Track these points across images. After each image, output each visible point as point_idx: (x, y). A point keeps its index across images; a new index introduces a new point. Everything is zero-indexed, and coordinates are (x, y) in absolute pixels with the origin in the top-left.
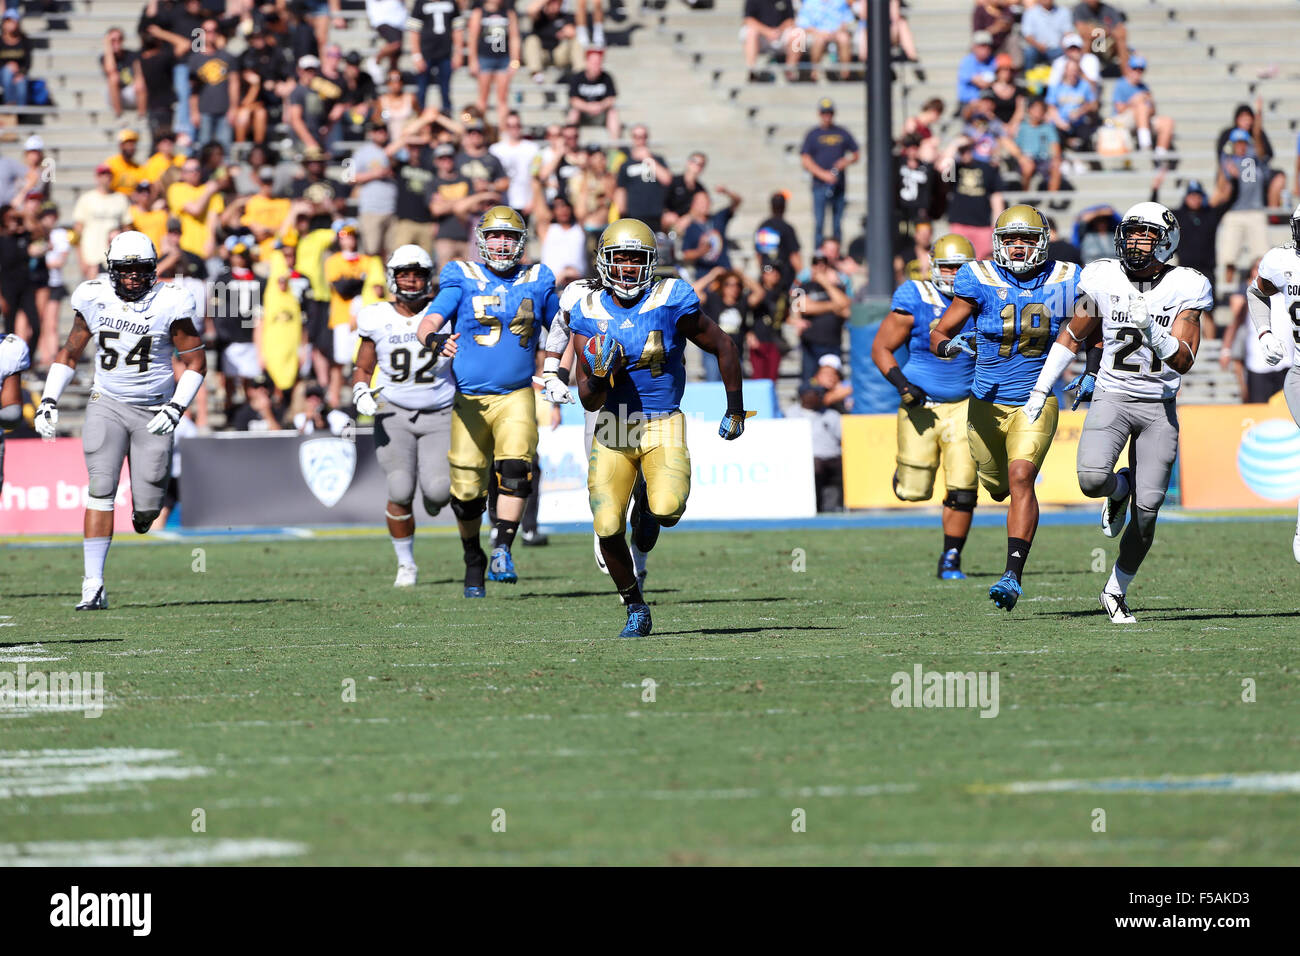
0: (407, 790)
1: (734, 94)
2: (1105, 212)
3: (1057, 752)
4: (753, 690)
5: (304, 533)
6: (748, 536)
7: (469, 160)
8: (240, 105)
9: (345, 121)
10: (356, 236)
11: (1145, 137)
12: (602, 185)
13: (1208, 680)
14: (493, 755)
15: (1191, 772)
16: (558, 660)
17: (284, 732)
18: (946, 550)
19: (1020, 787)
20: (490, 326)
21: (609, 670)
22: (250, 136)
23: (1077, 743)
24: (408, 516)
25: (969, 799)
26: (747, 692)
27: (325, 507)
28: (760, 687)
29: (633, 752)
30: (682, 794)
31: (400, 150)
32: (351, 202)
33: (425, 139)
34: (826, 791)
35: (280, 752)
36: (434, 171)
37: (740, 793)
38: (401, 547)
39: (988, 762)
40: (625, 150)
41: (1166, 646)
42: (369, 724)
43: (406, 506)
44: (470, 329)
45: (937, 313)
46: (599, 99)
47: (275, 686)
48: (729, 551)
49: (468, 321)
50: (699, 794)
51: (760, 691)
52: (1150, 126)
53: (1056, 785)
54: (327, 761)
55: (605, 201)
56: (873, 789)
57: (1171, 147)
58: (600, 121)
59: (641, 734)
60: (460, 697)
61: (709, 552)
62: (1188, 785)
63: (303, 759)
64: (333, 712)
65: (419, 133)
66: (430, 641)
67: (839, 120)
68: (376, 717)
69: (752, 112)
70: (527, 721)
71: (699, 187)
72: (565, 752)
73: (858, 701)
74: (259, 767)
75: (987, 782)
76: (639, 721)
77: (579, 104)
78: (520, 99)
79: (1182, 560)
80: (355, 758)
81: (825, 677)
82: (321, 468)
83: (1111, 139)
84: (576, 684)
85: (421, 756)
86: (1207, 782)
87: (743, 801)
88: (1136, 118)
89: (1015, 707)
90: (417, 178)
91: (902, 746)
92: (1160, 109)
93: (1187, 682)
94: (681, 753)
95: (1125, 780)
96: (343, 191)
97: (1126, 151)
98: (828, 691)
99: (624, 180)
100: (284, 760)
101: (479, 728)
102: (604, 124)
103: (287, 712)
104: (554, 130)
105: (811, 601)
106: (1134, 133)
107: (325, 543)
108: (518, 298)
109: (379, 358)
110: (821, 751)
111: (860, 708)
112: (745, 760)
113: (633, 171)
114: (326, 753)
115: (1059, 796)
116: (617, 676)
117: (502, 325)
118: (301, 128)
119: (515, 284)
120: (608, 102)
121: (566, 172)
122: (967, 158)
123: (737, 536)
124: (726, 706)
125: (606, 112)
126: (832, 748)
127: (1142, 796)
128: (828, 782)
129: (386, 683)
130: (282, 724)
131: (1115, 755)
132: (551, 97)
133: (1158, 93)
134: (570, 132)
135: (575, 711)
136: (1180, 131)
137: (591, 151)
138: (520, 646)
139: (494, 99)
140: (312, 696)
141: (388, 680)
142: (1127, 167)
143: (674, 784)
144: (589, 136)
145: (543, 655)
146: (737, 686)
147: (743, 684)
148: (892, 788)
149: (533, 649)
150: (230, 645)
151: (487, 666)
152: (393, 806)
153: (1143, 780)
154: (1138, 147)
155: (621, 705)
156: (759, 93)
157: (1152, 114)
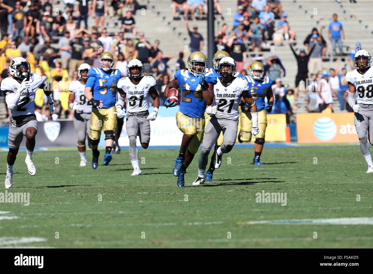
0: (76, 223)
1: (169, 23)
2: (275, 58)
3: (262, 212)
4: (175, 194)
5: (45, 149)
6: (173, 150)
7: (93, 42)
8: (27, 26)
9: (57, 31)
10: (60, 64)
11: (287, 36)
12: (131, 49)
13: (305, 192)
14: (100, 213)
15: (300, 219)
16: (119, 185)
17: (40, 206)
18: (256, 156)
19: (252, 223)
20: (105, 88)
21: (133, 189)
22: (30, 35)
23: (268, 210)
24: (84, 146)
25: (237, 226)
26: (173, 195)
27: (51, 142)
28: (177, 194)
29: (141, 212)
30: (155, 224)
31: (73, 39)
32: (59, 54)
33: (80, 36)
34: (196, 223)
35: (39, 212)
36: (83, 45)
37: (172, 224)
38: (82, 154)
39: (242, 215)
40: (138, 39)
41: (293, 182)
42: (64, 204)
43: (83, 143)
44: (98, 89)
45: (253, 85)
46: (130, 25)
47: (37, 193)
48: (168, 154)
49: (98, 87)
50: (160, 224)
51: (177, 195)
52: (288, 33)
53: (262, 222)
54: (53, 214)
55: (132, 54)
56: (210, 223)
57: (294, 39)
58: (130, 31)
59: (143, 207)
60: (91, 196)
61: (162, 155)
62: (300, 222)
63: (45, 214)
64: (54, 200)
65: (79, 34)
66: (82, 180)
67: (199, 31)
68: (67, 202)
69: (174, 29)
70: (110, 203)
71: (158, 50)
72: (121, 212)
73: (205, 198)
74: (33, 216)
75: (242, 221)
76: (142, 203)
77: (125, 26)
78: (108, 24)
79: (297, 158)
80: (61, 214)
81: (195, 191)
82: (50, 130)
83: (277, 37)
84: (124, 193)
85: (79, 213)
86: (305, 221)
87: (172, 226)
88: (284, 31)
89: (250, 200)
90: (78, 47)
91: (218, 211)
92: (291, 28)
93: (299, 193)
94: (154, 212)
95: (282, 221)
96: (57, 51)
97: (281, 40)
98: (197, 195)
99: (137, 48)
100: (40, 214)
101: (96, 205)
102: (132, 32)
103: (41, 201)
104: (116, 34)
105: (191, 169)
106: (284, 35)
107: (52, 152)
108: (112, 80)
109: (76, 97)
110: (195, 212)
111: (206, 200)
112: (172, 214)
113: (140, 45)
114: (52, 212)
115: (263, 225)
116: (136, 190)
117: (108, 88)
118: (44, 33)
119: (111, 76)
120: (133, 26)
121: (120, 46)
122: (236, 42)
123: (170, 150)
124: (167, 199)
125: (132, 29)
126: (198, 211)
127: (287, 225)
128: (197, 221)
129: (69, 192)
130: (40, 204)
131: (279, 214)
132: (116, 24)
133: (291, 24)
134: (121, 34)
135: (124, 200)
136: (297, 34)
137: (128, 40)
138: (108, 182)
139: (100, 25)
140: (48, 196)
141: (70, 191)
142: (282, 45)
143: (153, 221)
144: (127, 35)
145: (115, 184)
146: (170, 193)
147: (172, 193)
148: (215, 223)
149: (112, 183)
150: (24, 181)
151: (98, 187)
152: (72, 227)
153: (287, 221)
154: (285, 39)
155: (137, 199)
156: (176, 23)
157: (289, 29)
